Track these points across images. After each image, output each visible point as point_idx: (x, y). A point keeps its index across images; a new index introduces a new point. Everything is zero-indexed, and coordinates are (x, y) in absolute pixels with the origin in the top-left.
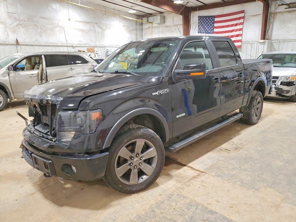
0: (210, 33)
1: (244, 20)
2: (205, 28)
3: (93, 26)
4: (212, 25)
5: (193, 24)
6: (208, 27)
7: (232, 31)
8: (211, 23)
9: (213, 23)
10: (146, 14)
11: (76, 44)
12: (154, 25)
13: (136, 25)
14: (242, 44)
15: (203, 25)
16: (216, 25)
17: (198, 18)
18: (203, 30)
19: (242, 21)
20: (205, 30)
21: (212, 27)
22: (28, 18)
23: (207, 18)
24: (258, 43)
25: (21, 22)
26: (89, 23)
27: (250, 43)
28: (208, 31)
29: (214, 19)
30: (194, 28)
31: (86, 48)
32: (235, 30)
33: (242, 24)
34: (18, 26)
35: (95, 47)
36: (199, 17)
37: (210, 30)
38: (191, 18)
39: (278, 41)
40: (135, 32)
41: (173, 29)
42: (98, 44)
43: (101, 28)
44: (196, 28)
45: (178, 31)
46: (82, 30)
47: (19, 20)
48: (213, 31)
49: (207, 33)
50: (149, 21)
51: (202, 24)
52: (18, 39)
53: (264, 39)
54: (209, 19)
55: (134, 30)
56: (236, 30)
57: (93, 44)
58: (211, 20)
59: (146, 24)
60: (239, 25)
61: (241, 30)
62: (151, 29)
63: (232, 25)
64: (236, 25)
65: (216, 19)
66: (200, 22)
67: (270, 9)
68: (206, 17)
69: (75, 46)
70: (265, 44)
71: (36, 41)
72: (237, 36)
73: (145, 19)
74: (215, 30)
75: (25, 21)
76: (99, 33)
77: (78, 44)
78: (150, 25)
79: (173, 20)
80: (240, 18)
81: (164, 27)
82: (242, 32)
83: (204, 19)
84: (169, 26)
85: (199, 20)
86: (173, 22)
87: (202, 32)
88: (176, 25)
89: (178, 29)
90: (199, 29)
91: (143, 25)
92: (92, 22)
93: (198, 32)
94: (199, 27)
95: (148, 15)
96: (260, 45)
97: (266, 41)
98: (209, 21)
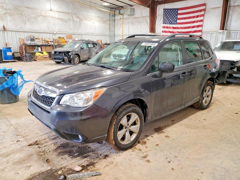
0: (173, 24)
1: (205, 13)
2: (169, 20)
3: (72, 16)
4: (176, 17)
5: (158, 16)
6: (172, 18)
7: (194, 22)
8: (175, 15)
9: (177, 15)
10: (118, 7)
11: (56, 31)
12: (125, 16)
13: (110, 16)
14: (202, 34)
15: (167, 17)
16: (179, 16)
17: (164, 11)
18: (167, 21)
19: (203, 13)
20: (169, 21)
21: (175, 19)
22: (14, 8)
23: (171, 11)
24: (217, 33)
25: (8, 11)
26: (68, 13)
27: (209, 33)
28: (172, 22)
29: (178, 11)
30: (160, 19)
31: (65, 35)
32: (196, 21)
33: (203, 15)
34: (5, 15)
35: (73, 34)
36: (164, 9)
37: (173, 21)
38: (157, 11)
39: (236, 32)
40: (108, 22)
41: (141, 20)
42: (76, 31)
43: (79, 18)
44: (161, 19)
45: (145, 21)
46: (62, 20)
47: (6, 9)
48: (176, 22)
49: (171, 24)
50: (121, 13)
51: (166, 15)
52: (5, 26)
53: (223, 29)
54: (173, 11)
55: (108, 20)
56: (198, 21)
57: (71, 32)
58: (175, 12)
59: (118, 15)
60: (200, 16)
61: (202, 21)
62: (122, 20)
63: (194, 17)
64: (198, 16)
65: (180, 12)
66: (165, 14)
67: (229, 2)
68: (170, 9)
69: (56, 33)
70: (224, 33)
71: (21, 28)
72: (198, 26)
73: (117, 11)
74: (179, 21)
75: (11, 10)
76: (77, 22)
77: (59, 32)
78: (121, 16)
79: (141, 12)
80: (201, 11)
81: (133, 18)
82: (203, 23)
83: (168, 11)
84: (138, 17)
85: (164, 12)
86: (142, 14)
87: (166, 23)
88: (143, 17)
89: (146, 20)
90: (164, 20)
91: (116, 16)
92: (71, 12)
93: (163, 23)
94: (164, 18)
95: (120, 7)
96: (219, 35)
97: (225, 31)
98: (173, 13)
